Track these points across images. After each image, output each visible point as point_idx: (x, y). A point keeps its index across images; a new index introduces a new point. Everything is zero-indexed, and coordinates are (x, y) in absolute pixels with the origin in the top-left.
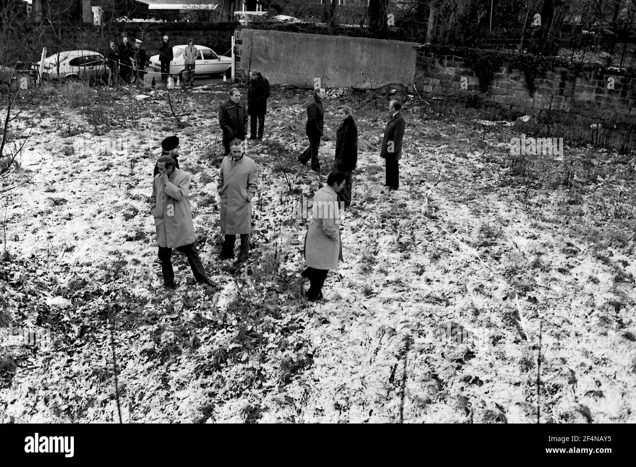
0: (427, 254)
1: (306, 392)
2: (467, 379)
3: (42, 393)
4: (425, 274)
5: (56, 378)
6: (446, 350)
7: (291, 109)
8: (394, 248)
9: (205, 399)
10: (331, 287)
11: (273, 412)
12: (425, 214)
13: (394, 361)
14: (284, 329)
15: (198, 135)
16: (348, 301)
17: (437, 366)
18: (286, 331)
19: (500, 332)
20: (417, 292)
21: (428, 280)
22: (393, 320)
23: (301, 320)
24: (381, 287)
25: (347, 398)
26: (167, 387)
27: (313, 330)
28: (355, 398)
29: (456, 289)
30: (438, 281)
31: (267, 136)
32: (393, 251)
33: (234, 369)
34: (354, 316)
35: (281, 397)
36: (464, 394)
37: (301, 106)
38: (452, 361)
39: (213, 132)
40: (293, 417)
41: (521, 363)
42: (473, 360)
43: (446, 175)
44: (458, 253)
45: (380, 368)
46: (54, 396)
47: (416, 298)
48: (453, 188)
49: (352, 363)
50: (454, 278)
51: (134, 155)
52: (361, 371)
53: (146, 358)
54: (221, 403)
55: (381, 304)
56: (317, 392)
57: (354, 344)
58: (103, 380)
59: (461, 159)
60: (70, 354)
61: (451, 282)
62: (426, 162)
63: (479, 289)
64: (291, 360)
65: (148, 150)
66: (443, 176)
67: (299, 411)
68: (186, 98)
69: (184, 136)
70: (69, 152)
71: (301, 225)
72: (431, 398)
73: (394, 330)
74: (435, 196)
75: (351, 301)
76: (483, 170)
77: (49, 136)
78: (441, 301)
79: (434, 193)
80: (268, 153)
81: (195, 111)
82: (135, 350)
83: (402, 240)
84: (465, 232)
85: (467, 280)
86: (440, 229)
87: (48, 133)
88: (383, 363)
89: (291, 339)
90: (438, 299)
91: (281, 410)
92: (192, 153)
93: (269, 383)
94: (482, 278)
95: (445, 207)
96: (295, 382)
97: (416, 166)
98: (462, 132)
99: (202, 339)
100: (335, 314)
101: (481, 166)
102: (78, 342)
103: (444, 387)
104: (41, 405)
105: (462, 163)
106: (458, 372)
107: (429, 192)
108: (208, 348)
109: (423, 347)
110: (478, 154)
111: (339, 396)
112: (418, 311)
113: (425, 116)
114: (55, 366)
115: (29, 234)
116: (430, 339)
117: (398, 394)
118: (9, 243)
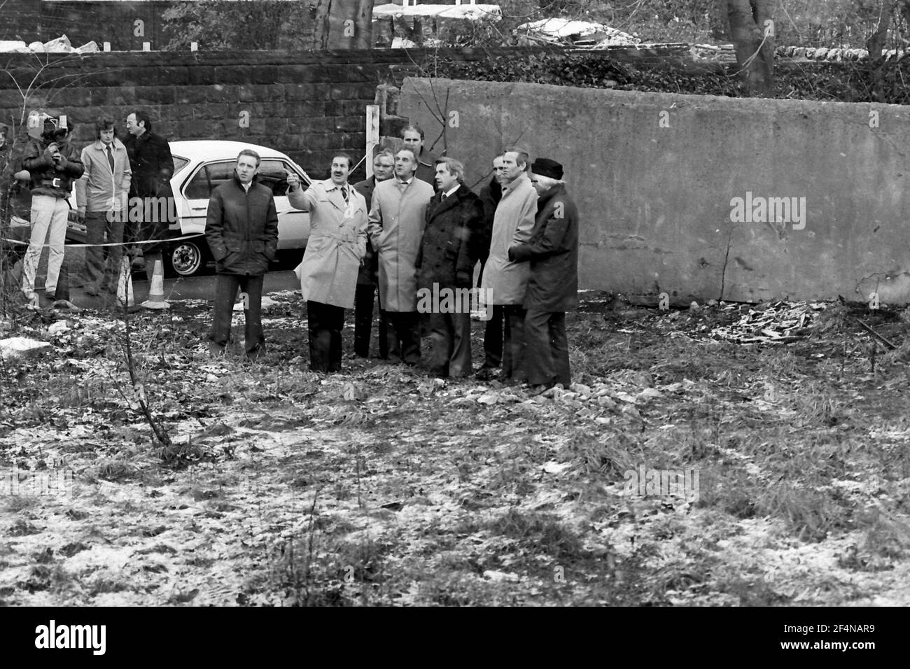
7: (601, 389)
31: (512, 496)
37: (641, 376)
39: (302, 484)
68: (190, 346)
69: (185, 500)
81: (226, 399)
92: (216, 569)
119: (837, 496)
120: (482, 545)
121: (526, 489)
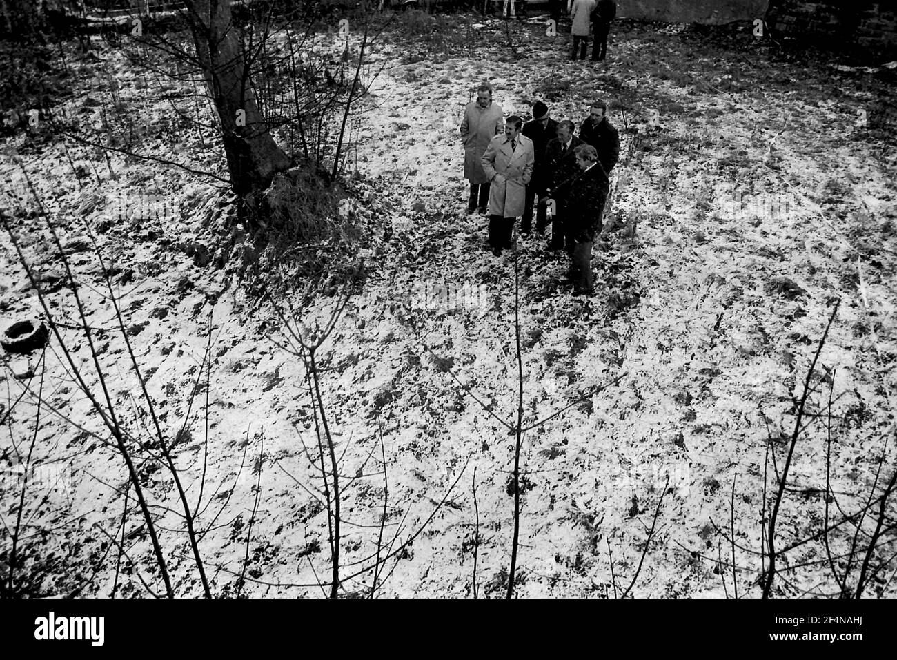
1: (631, 329)
2: (795, 337)
3: (388, 302)
4: (761, 226)
5: (401, 291)
6: (775, 305)
7: (628, 44)
9: (534, 325)
10: (663, 231)
11: (598, 344)
12: (767, 164)
13: (721, 309)
14: (613, 267)
15: (533, 67)
16: (678, 246)
17: (765, 319)
18: (616, 268)
19: (838, 293)
20: (751, 243)
21: (764, 233)
22: (723, 269)
23: (630, 260)
24: (714, 235)
25: (671, 340)
26: (500, 309)
27: (641, 271)
28: (678, 341)
29: (793, 245)
30: (775, 235)
31: (604, 71)
33: (563, 300)
34: (684, 261)
35: (607, 330)
36: (790, 350)
38: (781, 316)
39: (549, 65)
40: (616, 350)
41: (855, 327)
42: (803, 319)
43: (792, 124)
44: (799, 208)
45: (706, 315)
46: (399, 307)
47: (750, 249)
48: (800, 139)
49: (678, 307)
50: (793, 234)
51: (472, 85)
52: (687, 315)
53: (481, 280)
54: (549, 330)
55: (712, 252)
56: (641, 330)
57: (681, 288)
59: (811, 108)
60: (413, 270)
61: (789, 237)
62: (771, 108)
63: (818, 248)
64: (618, 297)
65: (485, 80)
66: (789, 125)
67: (623, 346)
68: (521, 28)
69: (520, 68)
70: (411, 79)
71: (636, 165)
72: (756, 350)
73: (724, 279)
74: (779, 146)
75: (683, 246)
76: (835, 120)
77: (391, 62)
78: (775, 255)
79: (778, 143)
80: (604, 89)
81: (531, 42)
82: (471, 273)
84: (809, 186)
85: (806, 237)
86: (782, 180)
87: (391, 59)
88: (709, 310)
89: (619, 277)
90: (772, 253)
91: (605, 343)
93: (595, 317)
94: (824, 236)
95: (789, 158)
96: (621, 319)
97: (760, 112)
98: (815, 77)
99: (533, 269)
100: (665, 257)
101: (832, 116)
102: (420, 260)
103: (770, 341)
104: (387, 313)
105: (811, 112)
106: (785, 328)
107: (773, 141)
108: (540, 277)
109: (752, 299)
110: (831, 103)
111: (662, 337)
112: (750, 262)
113: (774, 58)
114: (399, 279)
115: (376, 156)
116: (759, 292)
117: (722, 342)
118: (359, 164)
119: (690, 76)
120: (596, 83)
121: (607, 70)
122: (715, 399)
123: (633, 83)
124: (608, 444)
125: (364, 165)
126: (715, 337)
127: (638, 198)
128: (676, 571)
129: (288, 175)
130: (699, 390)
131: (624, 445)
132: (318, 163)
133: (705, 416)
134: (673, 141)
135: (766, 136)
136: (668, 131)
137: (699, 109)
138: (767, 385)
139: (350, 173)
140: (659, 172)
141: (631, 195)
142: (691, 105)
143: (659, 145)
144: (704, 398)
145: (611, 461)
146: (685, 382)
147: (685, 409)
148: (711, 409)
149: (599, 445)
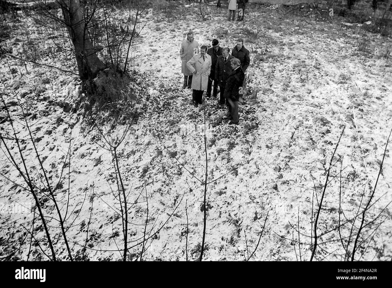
0: (313, 85)
1: (254, 139)
2: (325, 142)
3: (148, 128)
4: (311, 94)
5: (154, 123)
6: (317, 128)
7: (253, 13)
8: (298, 80)
9: (212, 137)
10: (268, 96)
11: (240, 145)
12: (314, 67)
13: (294, 130)
15: (212, 24)
16: (275, 102)
17: (313, 134)
18: (248, 112)
19: (344, 123)
20: (307, 101)
21: (313, 97)
22: (295, 113)
23: (254, 109)
24: (291, 98)
25: (272, 144)
27: (259, 114)
28: (275, 144)
29: (325, 102)
30: (317, 97)
31: (243, 26)
32: (297, 82)
33: (225, 126)
34: (278, 109)
35: (244, 139)
36: (324, 148)
37: (258, 12)
38: (320, 133)
39: (219, 23)
40: (248, 148)
41: (352, 137)
42: (329, 134)
43: (325, 49)
44: (328, 85)
45: (287, 132)
46: (153, 129)
47: (306, 104)
48: (328, 55)
49: (275, 129)
50: (325, 97)
51: (185, 32)
52: (279, 133)
53: (189, 118)
54: (219, 139)
55: (290, 105)
56: (259, 139)
57: (277, 121)
58: (172, 125)
59: (333, 42)
60: (159, 113)
62: (316, 42)
63: (336, 103)
64: (249, 125)
66: (324, 49)
67: (251, 146)
68: (206, 7)
69: (206, 24)
70: (158, 29)
71: (257, 67)
72: (309, 148)
73: (295, 117)
74: (319, 59)
75: (277, 102)
76: (344, 47)
78: (317, 106)
79: (319, 57)
80: (243, 34)
81: (210, 13)
82: (185, 115)
83: (302, 77)
84: (332, 76)
85: (331, 98)
86: (320, 73)
87: (149, 21)
88: (289, 131)
89: (249, 116)
90: (316, 105)
91: (243, 145)
93: (239, 134)
94: (338, 98)
95: (324, 64)
96: (250, 134)
97: (311, 43)
98: (335, 28)
99: (212, 113)
100: (269, 108)
101: (343, 45)
102: (162, 109)
103: (315, 144)
104: (148, 132)
106: (322, 138)
107: (316, 56)
108: (215, 116)
109: (307, 125)
110: (342, 40)
111: (268, 142)
112: (306, 110)
113: (317, 19)
114: (153, 117)
115: (143, 63)
116: (311, 122)
117: (294, 144)
118: (135, 67)
122: (291, 169)
123: (255, 31)
124: (244, 189)
125: (138, 67)
126: (291, 142)
127: (257, 82)
128: (274, 244)
129: (104, 72)
130: (284, 165)
131: (251, 189)
132: (117, 67)
133: (287, 176)
134: (273, 57)
135: (313, 54)
136: (271, 52)
137: (284, 42)
138: (314, 163)
139: (132, 71)
140: (267, 70)
141: (254, 80)
142: (281, 41)
143: (267, 58)
144: (286, 169)
145: (246, 197)
146: (278, 162)
147: (278, 173)
148: (289, 173)
149: (240, 189)
